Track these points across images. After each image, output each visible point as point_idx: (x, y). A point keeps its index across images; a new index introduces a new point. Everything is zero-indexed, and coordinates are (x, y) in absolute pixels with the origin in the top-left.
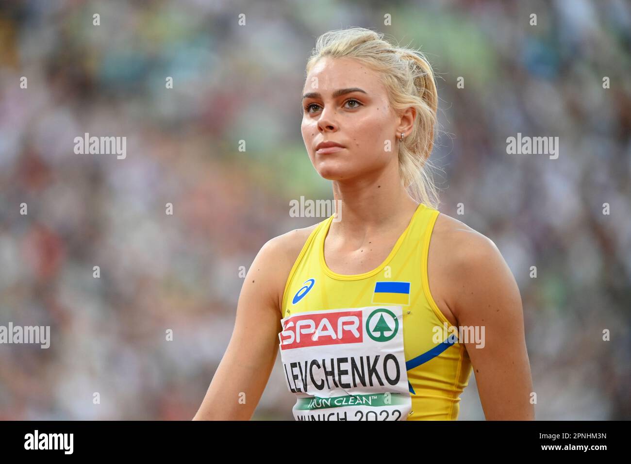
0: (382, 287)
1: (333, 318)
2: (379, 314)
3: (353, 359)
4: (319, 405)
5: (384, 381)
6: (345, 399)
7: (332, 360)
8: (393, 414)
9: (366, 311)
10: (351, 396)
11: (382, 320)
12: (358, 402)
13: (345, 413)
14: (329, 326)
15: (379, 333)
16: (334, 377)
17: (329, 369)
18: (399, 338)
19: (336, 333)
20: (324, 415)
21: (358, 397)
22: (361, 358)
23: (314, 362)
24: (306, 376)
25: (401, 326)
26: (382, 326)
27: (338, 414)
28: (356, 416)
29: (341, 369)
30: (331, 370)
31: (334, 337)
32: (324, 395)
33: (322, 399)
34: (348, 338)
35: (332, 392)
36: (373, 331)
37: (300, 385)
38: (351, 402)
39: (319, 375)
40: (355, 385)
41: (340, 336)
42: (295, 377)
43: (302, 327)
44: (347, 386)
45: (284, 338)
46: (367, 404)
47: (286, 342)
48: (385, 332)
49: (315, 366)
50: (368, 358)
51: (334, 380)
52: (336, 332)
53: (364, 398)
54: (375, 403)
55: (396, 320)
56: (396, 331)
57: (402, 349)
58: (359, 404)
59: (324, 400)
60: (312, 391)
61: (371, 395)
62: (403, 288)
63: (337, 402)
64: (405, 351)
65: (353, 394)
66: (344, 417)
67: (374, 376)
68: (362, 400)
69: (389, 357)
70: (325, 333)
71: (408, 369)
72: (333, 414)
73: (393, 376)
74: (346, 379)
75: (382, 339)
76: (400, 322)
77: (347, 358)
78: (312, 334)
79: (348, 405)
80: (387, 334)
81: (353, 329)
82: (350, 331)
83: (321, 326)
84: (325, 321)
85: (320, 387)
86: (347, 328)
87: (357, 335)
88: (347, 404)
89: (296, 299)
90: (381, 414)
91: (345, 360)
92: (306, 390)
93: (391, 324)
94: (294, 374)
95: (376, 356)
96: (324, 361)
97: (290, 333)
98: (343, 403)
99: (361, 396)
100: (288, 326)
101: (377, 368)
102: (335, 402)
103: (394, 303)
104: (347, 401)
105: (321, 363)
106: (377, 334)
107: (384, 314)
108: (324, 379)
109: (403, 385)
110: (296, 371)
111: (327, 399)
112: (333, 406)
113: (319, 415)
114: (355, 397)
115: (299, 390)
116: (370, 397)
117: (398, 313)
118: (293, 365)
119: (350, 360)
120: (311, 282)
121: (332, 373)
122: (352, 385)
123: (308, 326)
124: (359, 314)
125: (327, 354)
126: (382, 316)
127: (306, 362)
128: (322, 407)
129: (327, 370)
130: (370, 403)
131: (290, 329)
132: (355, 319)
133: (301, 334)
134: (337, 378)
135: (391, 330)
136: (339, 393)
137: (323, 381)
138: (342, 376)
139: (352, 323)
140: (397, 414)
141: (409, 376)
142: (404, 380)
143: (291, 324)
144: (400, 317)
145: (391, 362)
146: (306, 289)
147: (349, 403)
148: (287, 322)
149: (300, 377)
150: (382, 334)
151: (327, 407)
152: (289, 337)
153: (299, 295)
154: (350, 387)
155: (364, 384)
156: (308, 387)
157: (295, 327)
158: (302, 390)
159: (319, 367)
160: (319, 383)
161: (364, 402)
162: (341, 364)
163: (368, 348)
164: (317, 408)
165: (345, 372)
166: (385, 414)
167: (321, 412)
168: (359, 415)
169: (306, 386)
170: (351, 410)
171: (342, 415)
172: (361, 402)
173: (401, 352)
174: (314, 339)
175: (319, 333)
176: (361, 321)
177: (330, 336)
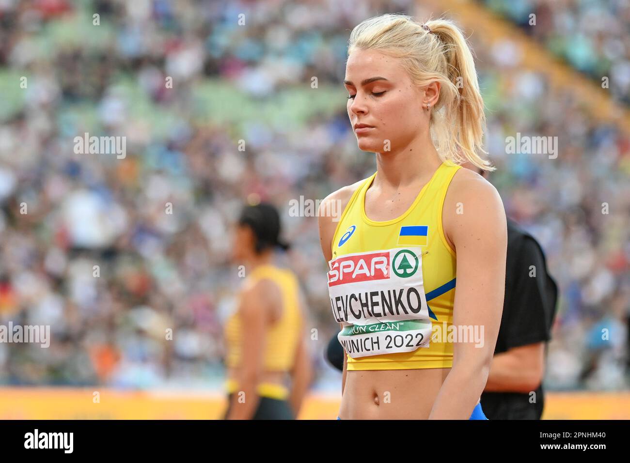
1: (368, 259)
2: (402, 255)
3: (382, 292)
4: (357, 331)
5: (408, 310)
6: (378, 326)
7: (366, 294)
8: (416, 337)
9: (393, 252)
10: (382, 323)
11: (405, 259)
12: (388, 328)
13: (378, 337)
14: (365, 266)
15: (403, 270)
16: (368, 308)
17: (364, 301)
18: (419, 274)
19: (370, 271)
20: (361, 340)
21: (388, 324)
22: (389, 292)
23: (353, 296)
25: (420, 264)
26: (405, 265)
27: (372, 338)
28: (386, 339)
29: (374, 301)
30: (366, 302)
31: (368, 275)
32: (361, 323)
33: (360, 326)
34: (379, 275)
35: (367, 320)
36: (398, 269)
37: (343, 315)
38: (383, 328)
39: (357, 306)
40: (385, 315)
41: (373, 274)
42: (339, 309)
43: (345, 267)
44: (379, 315)
45: (331, 277)
46: (395, 329)
47: (332, 281)
48: (407, 270)
49: (353, 299)
50: (394, 291)
51: (368, 310)
53: (392, 324)
54: (402, 329)
55: (417, 259)
56: (416, 268)
57: (422, 283)
58: (389, 330)
59: (360, 328)
60: (352, 320)
61: (398, 322)
62: (421, 231)
63: (371, 328)
64: (424, 285)
65: (384, 321)
67: (400, 307)
69: (412, 290)
70: (362, 272)
71: (427, 300)
72: (368, 339)
73: (415, 305)
74: (378, 309)
75: (405, 275)
76: (420, 260)
77: (378, 292)
78: (353, 272)
79: (380, 331)
80: (409, 271)
81: (382, 267)
82: (380, 269)
83: (358, 266)
84: (362, 262)
85: (358, 317)
86: (378, 266)
87: (385, 272)
88: (378, 330)
89: (342, 243)
90: (406, 338)
91: (376, 294)
92: (347, 320)
93: (412, 261)
94: (338, 307)
95: (401, 290)
96: (360, 294)
97: (336, 272)
98: (376, 330)
99: (390, 323)
100: (334, 266)
101: (401, 299)
102: (370, 328)
103: (414, 243)
104: (379, 328)
105: (357, 296)
106: (401, 272)
107: (407, 255)
108: (361, 310)
109: (424, 313)
110: (340, 303)
111: (363, 327)
112: (368, 332)
115: (342, 319)
116: (398, 324)
117: (418, 253)
118: (338, 299)
119: (380, 294)
120: (353, 228)
121: (366, 305)
122: (382, 314)
123: (349, 266)
124: (387, 255)
125: (361, 289)
126: (405, 256)
127: (347, 296)
128: (359, 333)
130: (398, 328)
131: (336, 268)
132: (384, 259)
133: (343, 273)
134: (370, 309)
135: (411, 268)
136: (372, 321)
137: (360, 311)
138: (374, 307)
139: (382, 262)
140: (419, 337)
142: (424, 309)
143: (336, 265)
144: (420, 256)
145: (413, 294)
146: (349, 234)
147: (381, 329)
148: (333, 264)
149: (342, 309)
150: (405, 271)
151: (363, 333)
152: (334, 276)
153: (343, 240)
154: (381, 316)
155: (392, 313)
156: (348, 317)
157: (339, 266)
158: (344, 319)
159: (356, 300)
160: (357, 313)
161: (393, 328)
162: (373, 297)
163: (393, 283)
164: (355, 334)
165: (377, 304)
166: (409, 337)
167: (359, 337)
168: (389, 339)
169: (347, 315)
170: (382, 335)
171: (375, 340)
172: (390, 328)
173: (421, 285)
174: (354, 276)
175: (358, 272)
176: (388, 261)
177: (365, 274)
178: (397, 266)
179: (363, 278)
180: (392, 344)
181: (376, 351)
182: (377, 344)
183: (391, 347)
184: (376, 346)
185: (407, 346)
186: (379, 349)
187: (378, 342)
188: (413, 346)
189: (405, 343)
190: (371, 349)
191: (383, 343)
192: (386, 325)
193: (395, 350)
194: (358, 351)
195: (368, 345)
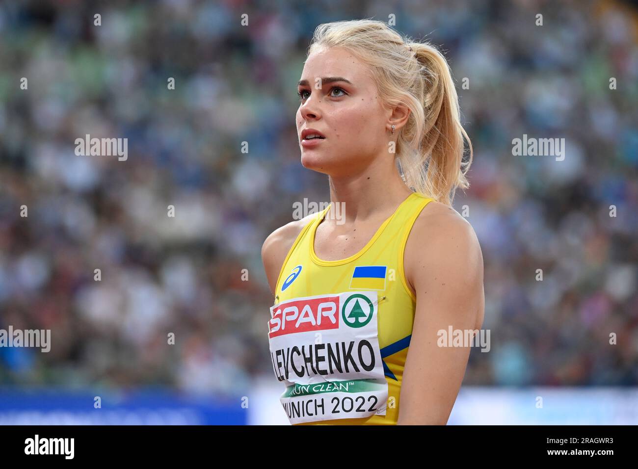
1: (314, 304)
2: (354, 300)
3: (329, 345)
4: (298, 392)
5: (359, 366)
6: (323, 385)
7: (311, 346)
8: (369, 400)
9: (343, 296)
10: (329, 383)
11: (357, 306)
12: (335, 388)
13: (323, 400)
14: (310, 313)
15: (354, 318)
16: (312, 363)
17: (308, 356)
18: (374, 323)
19: (316, 320)
20: (303, 402)
21: (335, 384)
22: (337, 344)
23: (295, 349)
24: (287, 362)
25: (375, 312)
26: (357, 312)
27: (316, 400)
28: (332, 402)
29: (319, 356)
31: (314, 323)
32: (304, 382)
33: (302, 386)
34: (326, 324)
35: (311, 379)
36: (349, 317)
37: (283, 373)
38: (329, 389)
39: (299, 362)
40: (332, 372)
41: (319, 323)
42: (280, 365)
43: (287, 314)
44: (324, 372)
45: (272, 326)
46: (344, 390)
47: (273, 331)
48: (359, 318)
49: (295, 353)
50: (343, 344)
51: (312, 366)
52: (316, 318)
53: (341, 384)
54: (352, 389)
56: (371, 316)
57: (376, 335)
58: (336, 391)
60: (293, 378)
61: (347, 382)
62: (379, 272)
64: (379, 337)
65: (330, 380)
66: (321, 404)
67: (349, 363)
68: (339, 387)
69: (364, 343)
70: (306, 320)
72: (311, 401)
73: (368, 361)
74: (324, 365)
75: (357, 325)
76: (375, 308)
77: (324, 345)
78: (296, 320)
79: (326, 392)
80: (362, 320)
81: (330, 314)
82: (328, 318)
83: (303, 313)
84: (307, 308)
85: (301, 375)
86: (325, 314)
87: (334, 320)
88: (324, 390)
89: (285, 286)
90: (357, 401)
91: (322, 347)
92: (288, 378)
94: (279, 362)
95: (351, 342)
96: (303, 347)
97: (278, 320)
98: (321, 390)
99: (338, 383)
100: (276, 314)
101: (352, 353)
102: (314, 388)
103: (369, 287)
104: (325, 387)
105: (300, 349)
106: (352, 320)
107: (360, 299)
108: (304, 365)
109: (378, 371)
110: (281, 358)
111: (306, 386)
112: (311, 393)
113: (299, 402)
115: (283, 378)
116: (347, 384)
117: (373, 298)
118: (278, 353)
119: (326, 347)
120: (299, 269)
121: (310, 360)
122: (329, 371)
123: (292, 313)
124: (336, 300)
125: (306, 341)
126: (357, 301)
127: (288, 349)
128: (301, 394)
129: (306, 357)
130: (347, 389)
131: (277, 316)
132: (333, 305)
133: (286, 321)
134: (314, 365)
135: (365, 316)
136: (317, 380)
137: (303, 367)
138: (319, 362)
139: (330, 309)
140: (373, 400)
142: (378, 366)
143: (279, 312)
144: (375, 302)
145: (365, 348)
146: (294, 275)
147: (327, 390)
148: (275, 310)
149: (283, 365)
150: (357, 319)
151: (306, 393)
152: (276, 325)
153: (287, 282)
154: (327, 374)
155: (340, 370)
156: (290, 374)
157: (282, 314)
158: (285, 377)
159: (299, 353)
160: (300, 370)
161: (341, 389)
162: (318, 350)
163: (344, 334)
164: (296, 395)
165: (322, 359)
166: (361, 400)
167: (301, 399)
168: (336, 401)
169: (288, 372)
170: (328, 397)
171: (319, 403)
173: (375, 338)
174: (297, 325)
175: (302, 320)
176: (337, 307)
177: (310, 322)
178: (347, 314)
179: (307, 327)
180: (339, 408)
181: (320, 416)
183: (338, 412)
184: (320, 409)
185: (358, 410)
187: (322, 406)
188: (364, 411)
189: (355, 407)
190: (314, 413)
191: (329, 407)
192: (333, 385)
193: (342, 415)
194: (299, 415)
195: (311, 406)
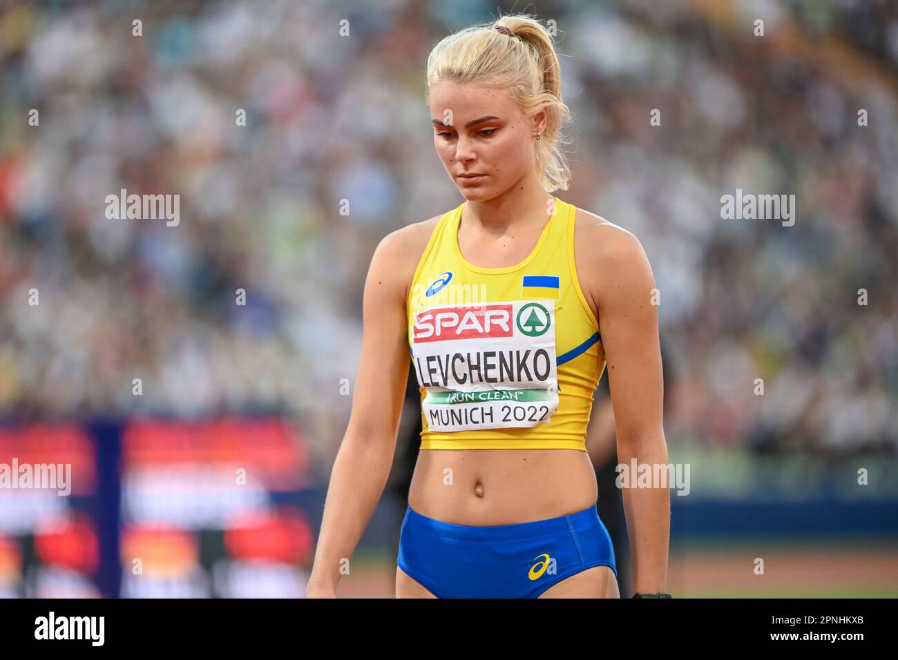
0: (530, 282)
2: (530, 309)
3: (501, 354)
4: (460, 399)
5: (534, 376)
7: (478, 354)
8: (541, 410)
9: (517, 305)
10: (497, 391)
11: (533, 314)
12: (504, 397)
13: (491, 408)
14: (475, 320)
15: (531, 327)
16: (479, 371)
17: (474, 362)
18: (551, 333)
19: (483, 328)
20: (466, 410)
21: (504, 392)
22: (511, 352)
24: (447, 370)
25: (553, 322)
26: (533, 321)
27: (482, 408)
28: (503, 411)
29: (488, 363)
30: (476, 364)
31: (481, 330)
33: (465, 393)
34: (496, 332)
35: (476, 386)
36: (525, 326)
37: (438, 378)
38: (497, 397)
39: (462, 368)
40: (502, 380)
41: (488, 329)
42: (432, 371)
43: (443, 320)
44: (494, 380)
45: (417, 331)
46: (514, 399)
47: (422, 336)
48: (536, 327)
49: (458, 360)
50: (518, 353)
51: (479, 374)
52: (483, 325)
53: (510, 393)
54: (521, 399)
56: (548, 326)
57: (553, 344)
58: (505, 399)
59: (466, 395)
60: (452, 385)
61: (517, 391)
62: (552, 282)
63: (481, 396)
64: (556, 348)
65: (499, 389)
66: (489, 412)
67: (523, 372)
68: (509, 395)
69: (541, 352)
70: (470, 327)
71: (558, 365)
72: (477, 409)
73: (542, 372)
74: (492, 374)
75: (534, 333)
76: (552, 316)
77: (495, 353)
78: (456, 327)
79: (494, 400)
80: (539, 329)
81: (503, 323)
82: (498, 326)
83: (465, 320)
84: (469, 315)
85: (462, 382)
86: (495, 321)
87: (506, 329)
88: (492, 398)
90: (528, 410)
91: (493, 354)
92: (445, 383)
93: (543, 319)
94: (431, 368)
95: (527, 351)
96: (469, 354)
97: (429, 326)
98: (488, 398)
99: (507, 391)
100: (424, 319)
101: (526, 362)
102: (479, 396)
103: (544, 297)
104: (492, 395)
105: (465, 357)
106: (529, 329)
107: (536, 309)
108: (467, 373)
109: (552, 381)
110: (434, 364)
111: (471, 394)
113: (460, 410)
114: (501, 392)
115: (437, 384)
116: (517, 393)
117: (550, 305)
118: (430, 359)
119: (498, 355)
121: (477, 367)
122: (499, 379)
123: (451, 319)
124: (509, 309)
125: (472, 348)
126: (533, 310)
127: (448, 356)
128: (465, 402)
129: (472, 364)
130: (518, 398)
131: (427, 321)
132: (505, 313)
133: (442, 327)
134: (483, 372)
135: (542, 325)
136: (482, 388)
137: (465, 375)
138: (488, 370)
139: (502, 317)
140: (544, 410)
141: (559, 372)
142: (552, 377)
143: (429, 317)
144: (552, 311)
145: (541, 358)
147: (495, 398)
148: (420, 316)
149: (439, 371)
150: (534, 328)
151: (470, 401)
152: (427, 330)
154: (497, 382)
155: (512, 379)
156: (449, 381)
157: (434, 320)
158: (441, 383)
159: (463, 360)
160: (461, 377)
161: (511, 397)
162: (488, 358)
163: (518, 343)
164: (458, 402)
165: (493, 367)
166: (532, 410)
167: (463, 407)
168: (506, 410)
169: (447, 379)
170: (497, 405)
171: (487, 410)
172: (508, 397)
173: (552, 347)
174: (458, 332)
175: (463, 326)
176: (511, 315)
177: (476, 330)
178: (523, 322)
179: (473, 334)
180: (511, 416)
181: (488, 424)
182: (490, 416)
183: (510, 420)
184: (487, 418)
185: (530, 420)
186: (492, 421)
187: (491, 414)
188: (535, 420)
189: (528, 417)
190: (480, 420)
191: (499, 415)
192: (502, 393)
193: (514, 424)
194: (460, 423)
195: (477, 416)
